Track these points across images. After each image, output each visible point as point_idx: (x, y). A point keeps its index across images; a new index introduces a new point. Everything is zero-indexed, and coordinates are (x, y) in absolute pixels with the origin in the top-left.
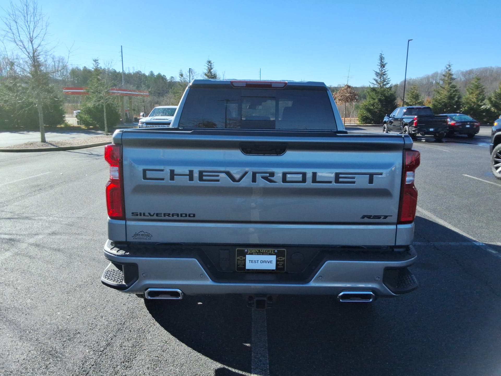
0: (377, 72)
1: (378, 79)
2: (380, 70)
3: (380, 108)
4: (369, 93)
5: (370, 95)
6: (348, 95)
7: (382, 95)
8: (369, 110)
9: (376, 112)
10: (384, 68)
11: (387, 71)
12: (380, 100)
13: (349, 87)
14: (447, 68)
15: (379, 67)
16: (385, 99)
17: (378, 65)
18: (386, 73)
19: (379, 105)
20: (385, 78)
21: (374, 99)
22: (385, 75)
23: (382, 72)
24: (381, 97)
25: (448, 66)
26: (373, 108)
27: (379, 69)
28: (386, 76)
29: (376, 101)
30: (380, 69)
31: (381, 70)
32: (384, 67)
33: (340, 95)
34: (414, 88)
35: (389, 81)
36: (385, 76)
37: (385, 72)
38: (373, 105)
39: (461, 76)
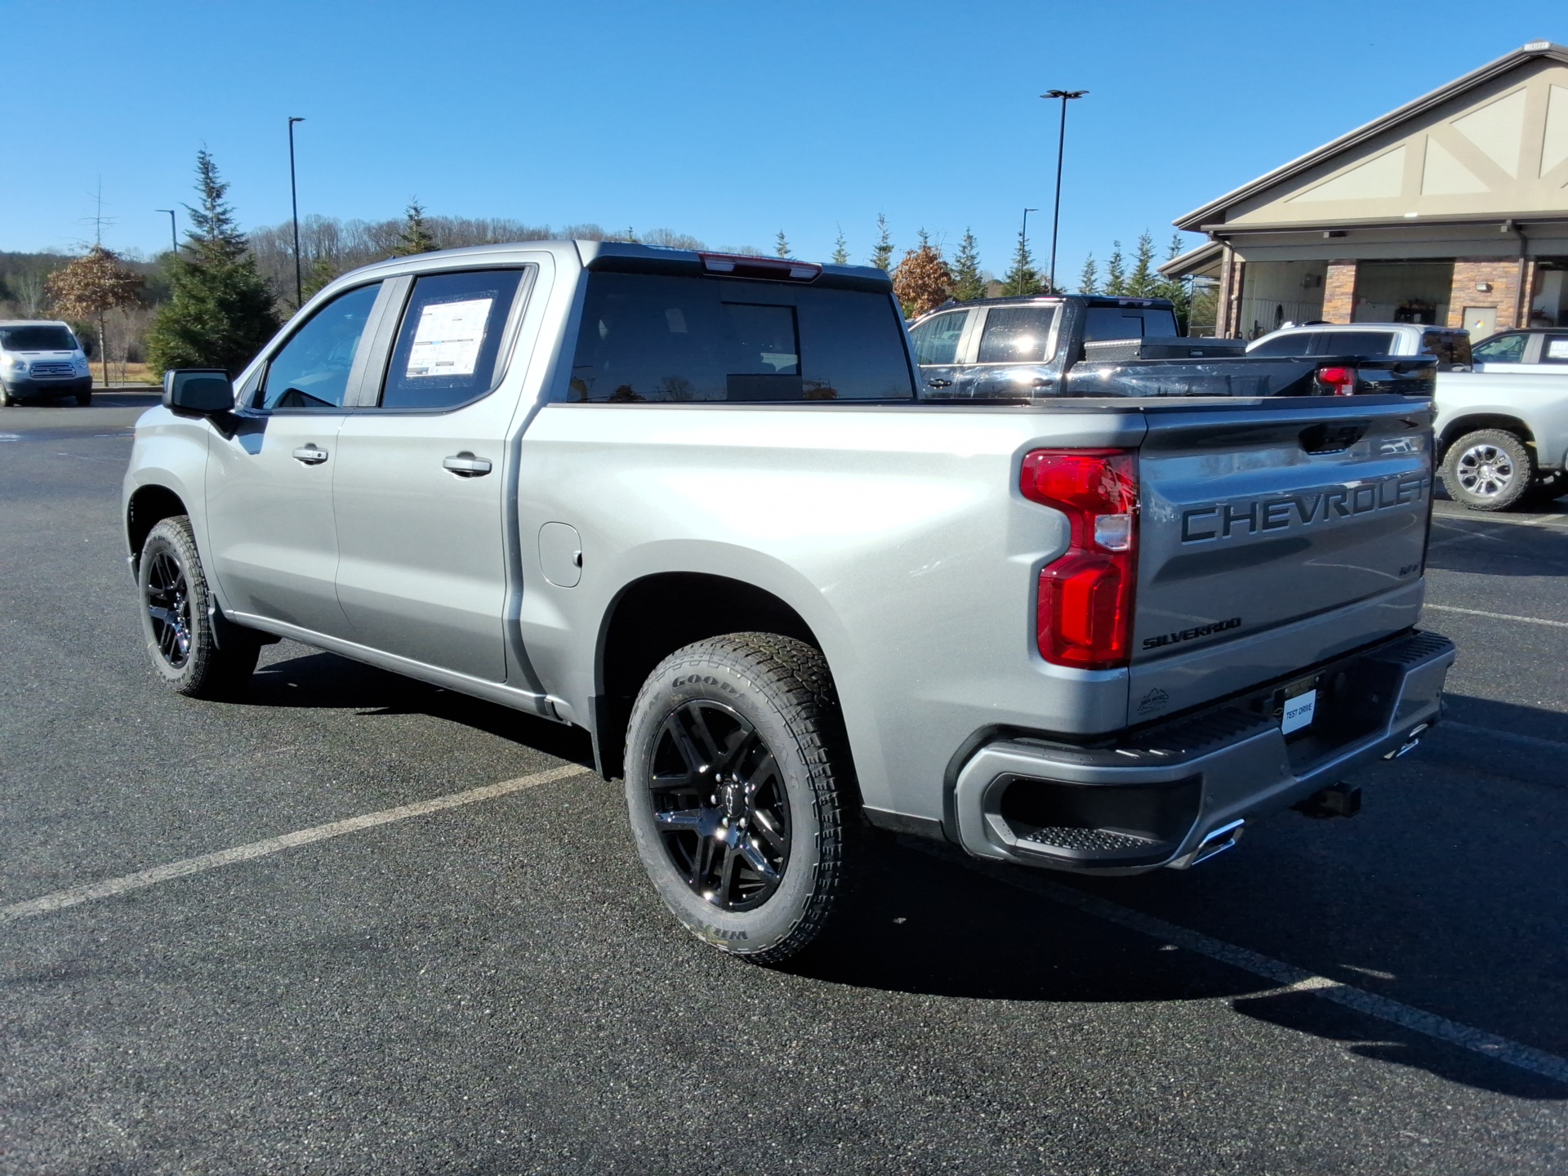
0: (196, 211)
1: (205, 233)
2: (204, 205)
3: (224, 330)
4: (178, 280)
5: (184, 286)
6: (108, 282)
7: (226, 286)
8: (187, 336)
9: (214, 344)
10: (219, 201)
11: (231, 211)
12: (223, 304)
13: (108, 255)
14: (411, 217)
15: (204, 195)
16: (240, 301)
17: (196, 188)
18: (227, 216)
19: (220, 320)
20: (229, 232)
21: (202, 301)
22: (225, 221)
23: (216, 212)
24: (225, 293)
25: (413, 212)
26: (203, 328)
27: (201, 202)
28: (232, 226)
29: (211, 305)
30: (205, 201)
31: (208, 205)
32: (219, 196)
33: (79, 283)
34: (324, 269)
35: (242, 243)
36: (225, 227)
37: (224, 213)
38: (198, 318)
39: (365, 237)
